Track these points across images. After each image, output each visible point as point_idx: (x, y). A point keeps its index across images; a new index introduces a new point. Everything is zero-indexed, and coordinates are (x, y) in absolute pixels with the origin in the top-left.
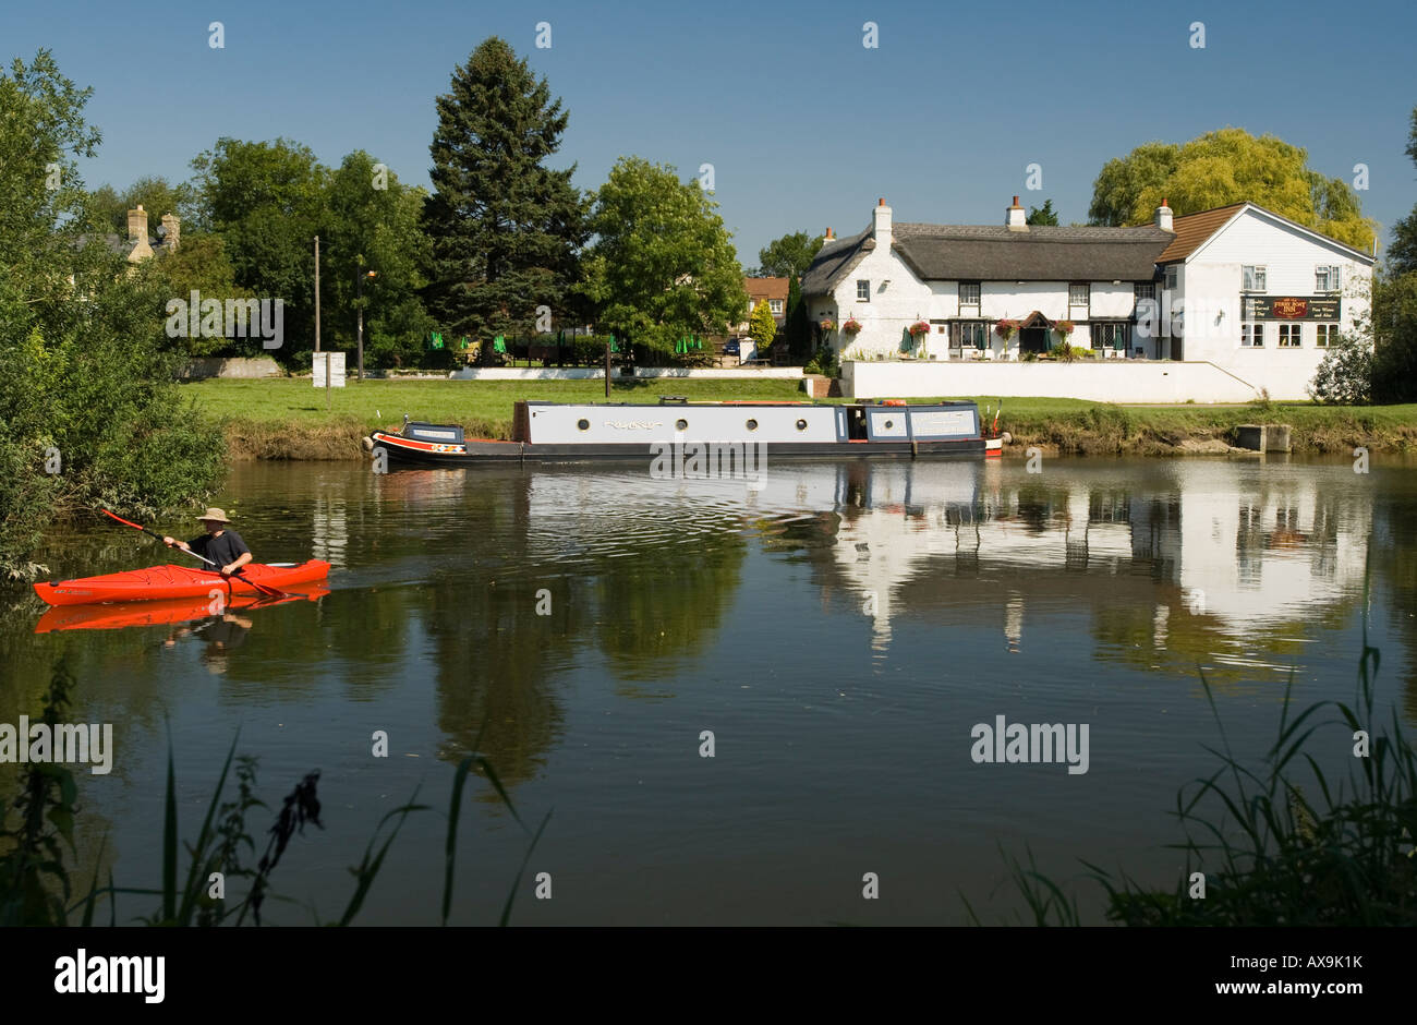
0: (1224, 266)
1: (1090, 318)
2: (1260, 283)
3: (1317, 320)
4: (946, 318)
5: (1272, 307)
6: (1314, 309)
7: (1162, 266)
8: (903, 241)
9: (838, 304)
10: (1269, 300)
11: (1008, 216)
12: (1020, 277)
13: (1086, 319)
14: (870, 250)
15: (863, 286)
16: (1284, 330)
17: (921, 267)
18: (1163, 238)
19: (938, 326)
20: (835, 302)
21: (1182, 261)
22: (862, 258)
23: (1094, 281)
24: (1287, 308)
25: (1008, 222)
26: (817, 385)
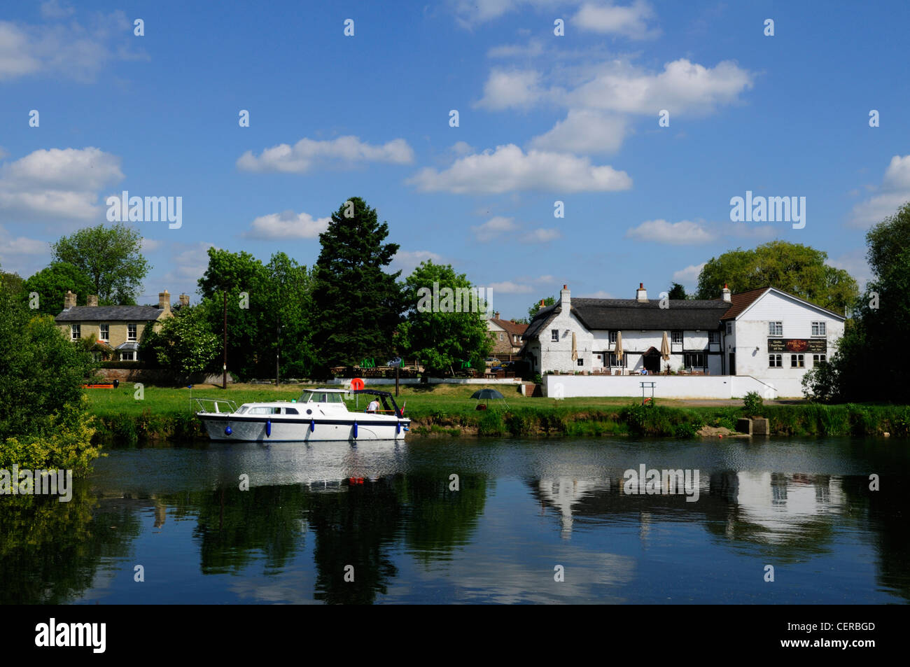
0: (758, 321)
1: (683, 350)
2: (779, 331)
3: (813, 352)
4: (602, 351)
5: (787, 345)
6: (811, 346)
7: (724, 321)
8: (578, 308)
9: (541, 342)
10: (785, 341)
11: (637, 294)
12: (643, 328)
13: (681, 351)
14: (558, 313)
15: (555, 332)
16: (794, 358)
17: (587, 323)
18: (724, 306)
19: (597, 355)
20: (539, 342)
21: (734, 319)
22: (554, 317)
23: (686, 330)
24: (795, 345)
25: (637, 298)
26: (528, 388)
